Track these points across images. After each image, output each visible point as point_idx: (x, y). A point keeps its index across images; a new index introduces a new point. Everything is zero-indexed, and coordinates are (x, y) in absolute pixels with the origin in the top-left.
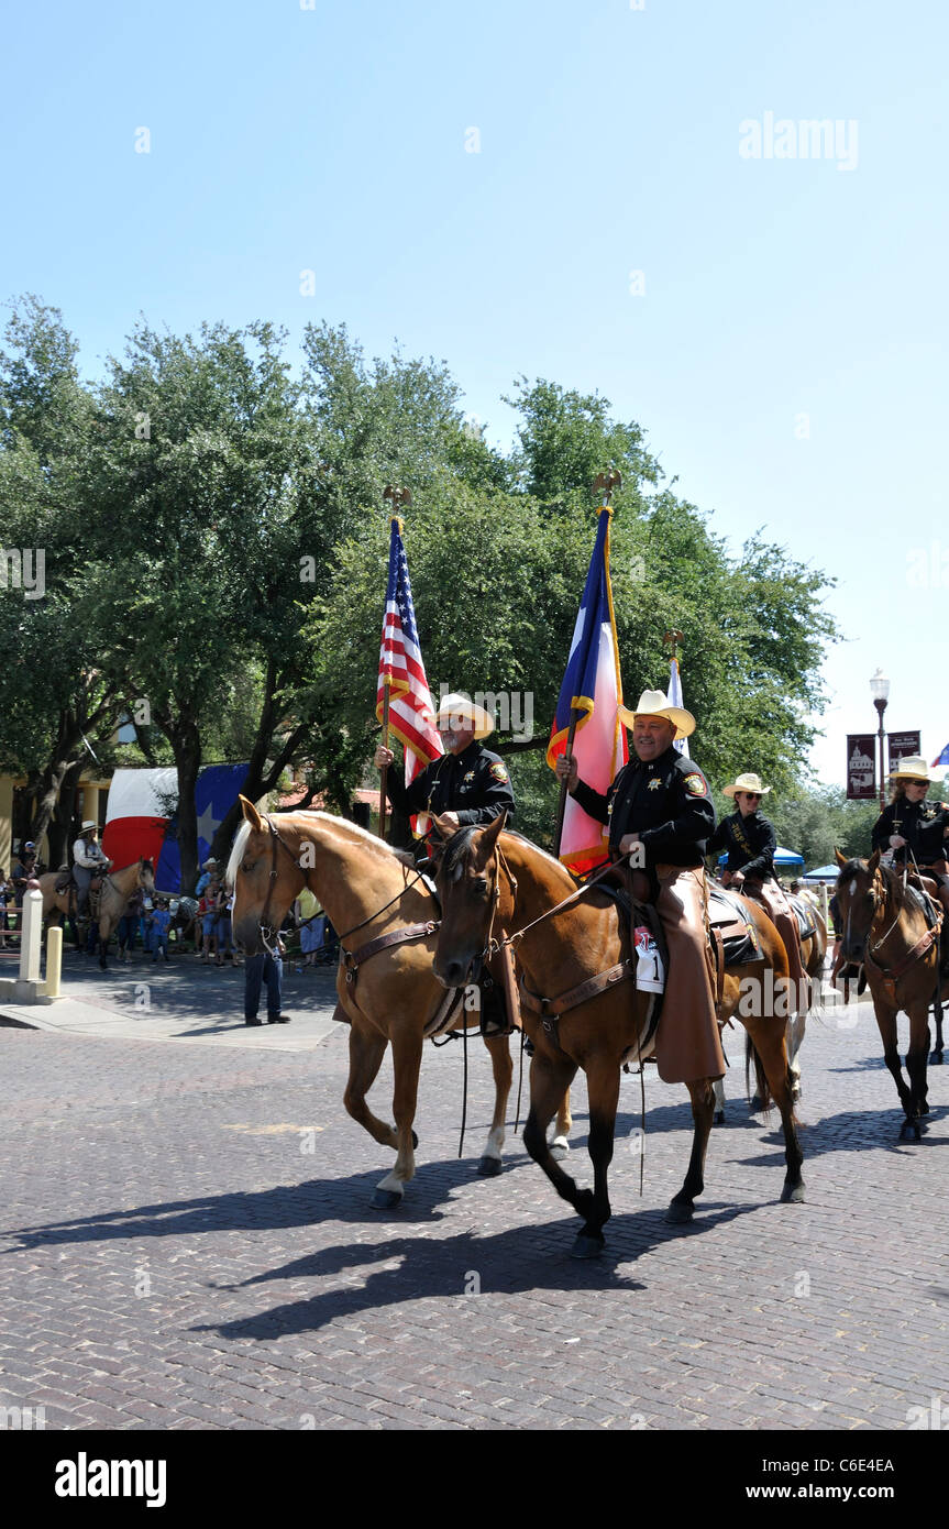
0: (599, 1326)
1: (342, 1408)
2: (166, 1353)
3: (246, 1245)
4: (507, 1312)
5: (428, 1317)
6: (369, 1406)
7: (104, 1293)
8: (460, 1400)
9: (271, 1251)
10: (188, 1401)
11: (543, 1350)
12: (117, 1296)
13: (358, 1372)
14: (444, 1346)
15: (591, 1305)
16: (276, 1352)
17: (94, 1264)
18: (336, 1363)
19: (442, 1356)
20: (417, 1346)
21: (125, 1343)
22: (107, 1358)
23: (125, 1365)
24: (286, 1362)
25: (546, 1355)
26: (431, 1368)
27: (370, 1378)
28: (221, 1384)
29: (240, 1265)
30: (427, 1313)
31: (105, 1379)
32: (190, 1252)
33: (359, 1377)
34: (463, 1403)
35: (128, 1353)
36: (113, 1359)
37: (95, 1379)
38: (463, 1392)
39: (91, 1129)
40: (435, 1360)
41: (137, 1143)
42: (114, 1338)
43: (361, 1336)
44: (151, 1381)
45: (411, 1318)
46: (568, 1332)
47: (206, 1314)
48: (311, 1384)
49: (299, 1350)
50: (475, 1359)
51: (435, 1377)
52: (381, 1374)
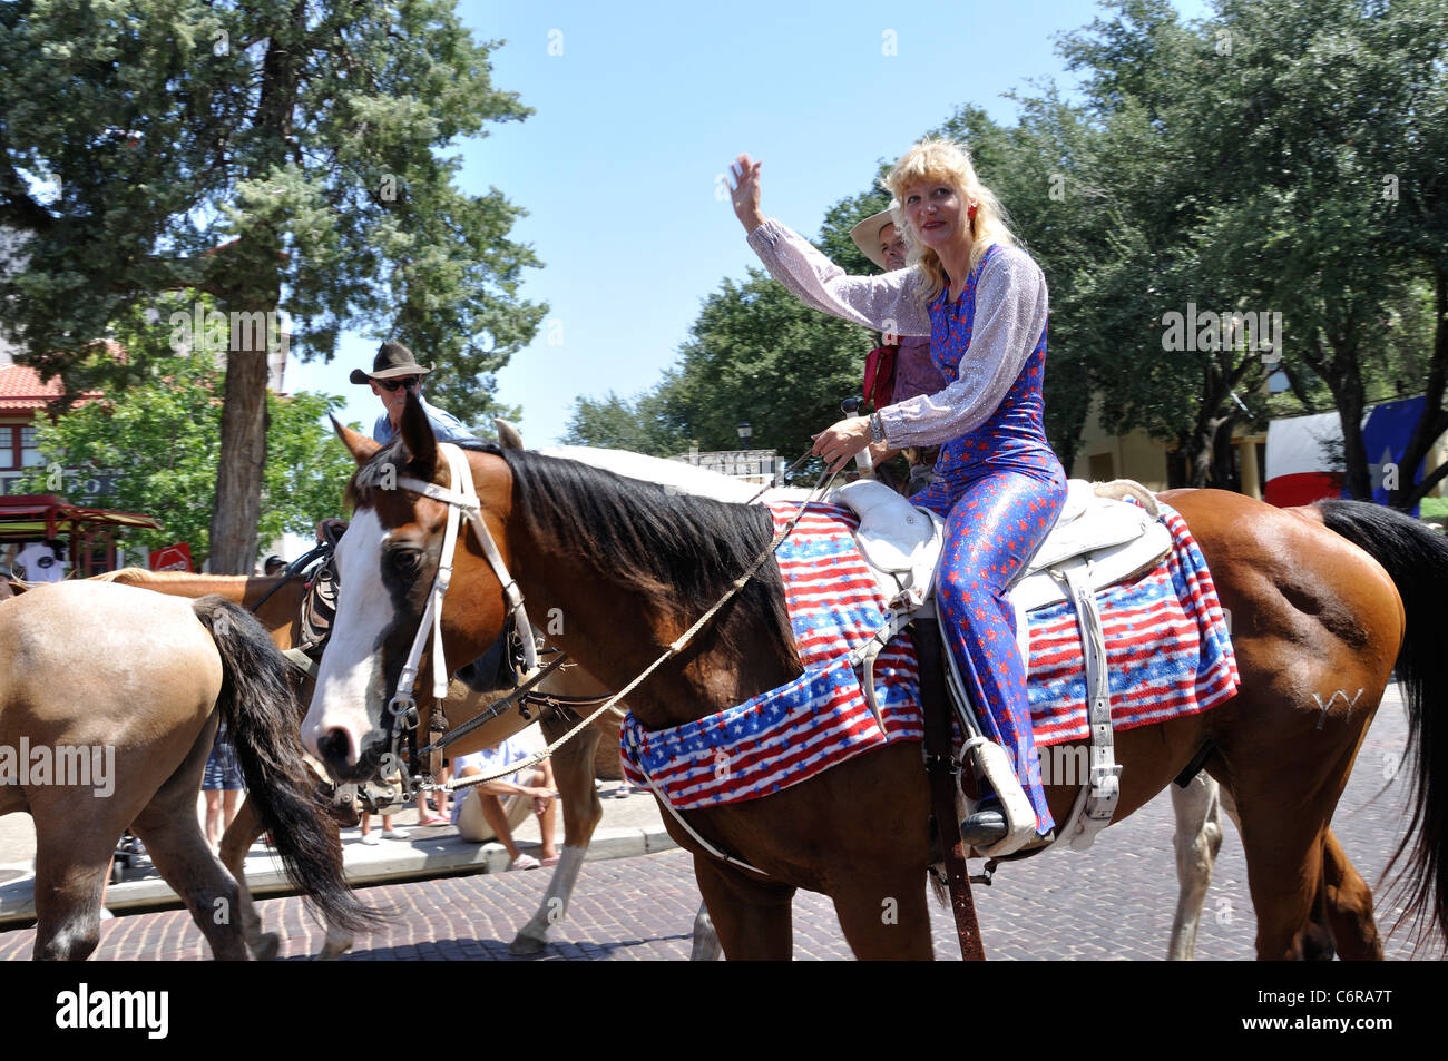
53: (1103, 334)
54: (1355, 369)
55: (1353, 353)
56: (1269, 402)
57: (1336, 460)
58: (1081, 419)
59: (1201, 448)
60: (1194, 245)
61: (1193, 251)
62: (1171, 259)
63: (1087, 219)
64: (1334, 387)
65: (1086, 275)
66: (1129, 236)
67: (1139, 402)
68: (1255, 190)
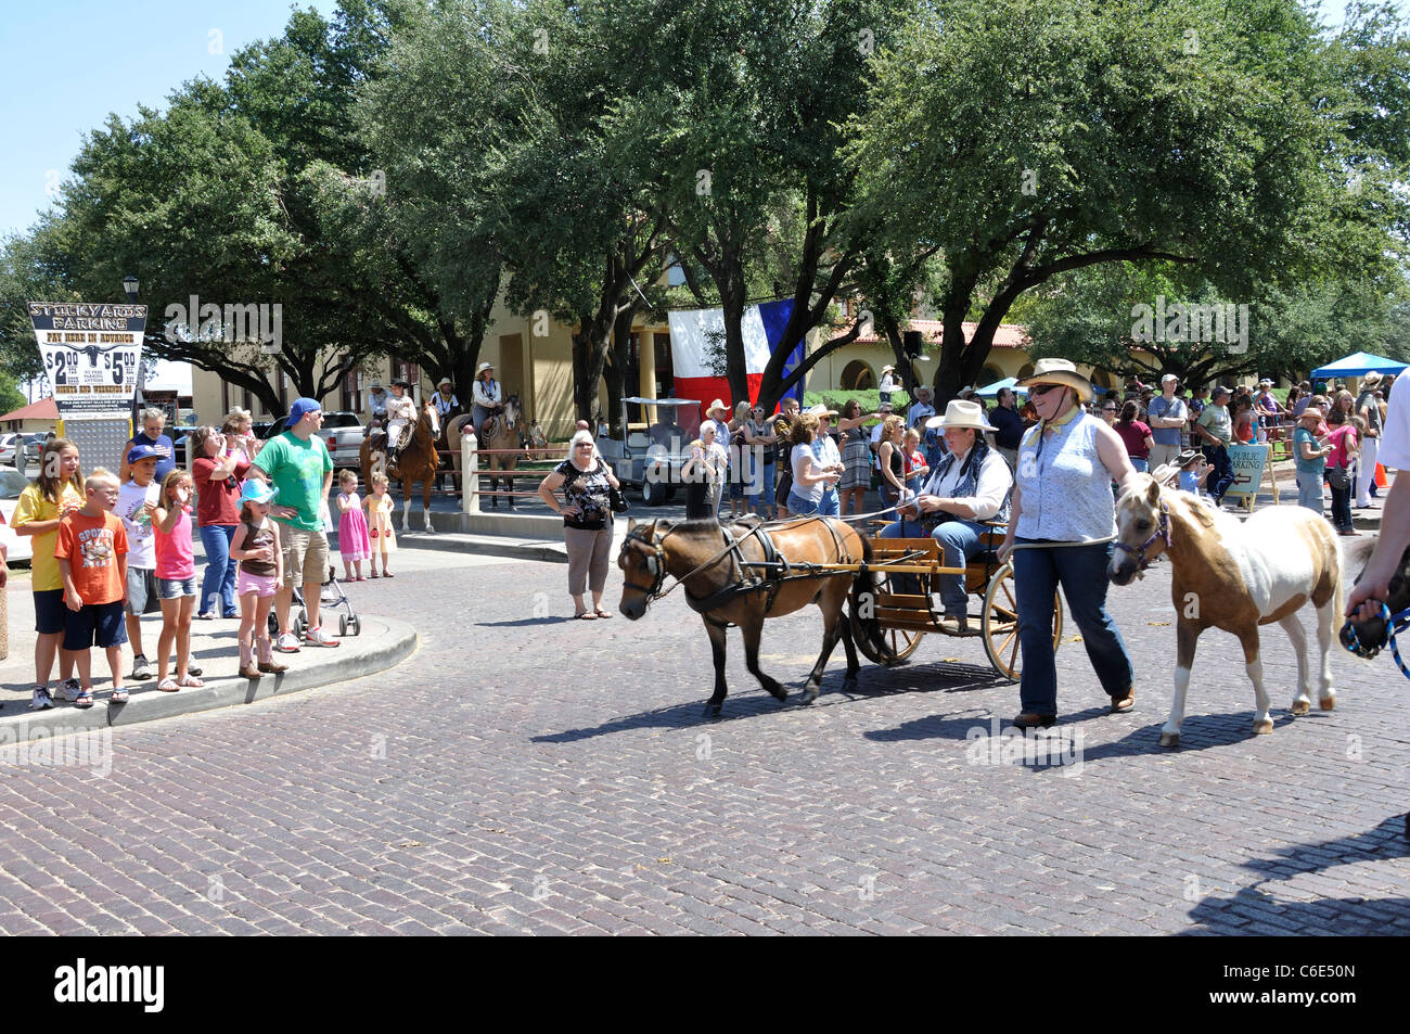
0: (1142, 870)
2: (669, 881)
3: (765, 775)
4: (1036, 852)
5: (947, 855)
7: (618, 819)
9: (790, 781)
11: (1073, 894)
12: (630, 821)
13: (866, 909)
14: (963, 886)
16: (781, 885)
17: (610, 790)
18: (842, 900)
19: (958, 896)
20: (934, 884)
21: (630, 869)
22: (611, 883)
23: (627, 890)
24: (790, 896)
25: (1076, 899)
26: (946, 908)
27: (877, 916)
28: (720, 915)
29: (754, 795)
30: (946, 851)
31: (606, 903)
32: (708, 781)
33: (866, 914)
35: (631, 879)
36: (616, 884)
37: (596, 903)
39: (631, 659)
40: (950, 901)
41: (671, 673)
42: (618, 864)
43: (873, 872)
44: (650, 908)
45: (930, 855)
46: (1105, 875)
47: (715, 843)
48: (813, 919)
49: (805, 883)
50: (995, 901)
51: (949, 919)
52: (890, 913)
53: (511, 212)
54: (738, 267)
55: (738, 251)
56: (668, 294)
57: (719, 351)
58: (492, 295)
59: (603, 334)
60: (601, 133)
61: (601, 140)
62: (580, 145)
63: (503, 95)
64: (722, 287)
65: (497, 152)
66: (542, 118)
67: (545, 284)
68: (659, 88)
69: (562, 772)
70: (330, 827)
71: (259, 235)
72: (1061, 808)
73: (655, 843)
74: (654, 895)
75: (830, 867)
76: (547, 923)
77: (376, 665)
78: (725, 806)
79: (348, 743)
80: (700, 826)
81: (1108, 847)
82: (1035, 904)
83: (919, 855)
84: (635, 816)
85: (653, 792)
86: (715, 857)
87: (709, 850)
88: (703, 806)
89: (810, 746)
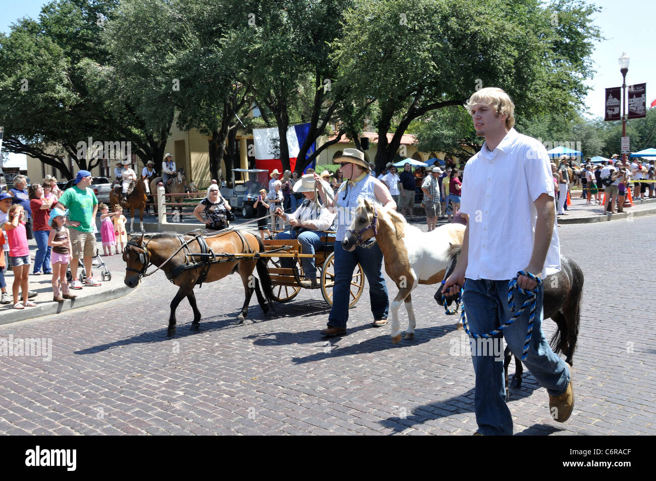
0: (466, 375)
1: (335, 413)
2: (256, 388)
4: (420, 369)
5: (381, 372)
6: (349, 413)
7: (233, 361)
8: (393, 410)
10: (264, 409)
11: (436, 386)
12: (238, 362)
13: (345, 397)
14: (388, 385)
15: (462, 365)
16: (307, 387)
17: (229, 348)
18: (335, 393)
19: (386, 389)
20: (375, 385)
21: (239, 383)
22: (230, 389)
23: (238, 392)
24: (311, 392)
25: (437, 389)
26: (381, 395)
27: (350, 400)
28: (280, 401)
30: (381, 370)
31: (228, 398)
33: (345, 399)
34: (394, 412)
35: (239, 387)
36: (232, 390)
37: (224, 399)
38: (395, 406)
39: (238, 288)
40: (382, 392)
42: (235, 380)
43: (349, 380)
44: (248, 400)
45: (374, 372)
46: (450, 378)
47: (277, 370)
48: (322, 402)
49: (318, 386)
50: (402, 391)
51: (382, 399)
52: (356, 398)
54: (285, 109)
55: (285, 100)
56: (253, 121)
57: (276, 147)
58: (171, 122)
59: (223, 140)
60: (220, 46)
61: (220, 50)
62: (211, 52)
63: (174, 28)
64: (278, 117)
65: (172, 55)
66: (193, 39)
67: (195, 116)
68: (247, 25)
69: (207, 340)
70: (99, 369)
71: (58, 93)
72: (431, 349)
73: (251, 371)
74: (250, 394)
75: (329, 379)
76: (201, 408)
77: (119, 294)
78: (282, 353)
79: (107, 330)
80: (271, 362)
81: (451, 366)
82: (420, 391)
83: (369, 372)
84: (241, 359)
85: (249, 348)
86: (277, 376)
87: (275, 373)
88: (272, 354)
89: (320, 325)
